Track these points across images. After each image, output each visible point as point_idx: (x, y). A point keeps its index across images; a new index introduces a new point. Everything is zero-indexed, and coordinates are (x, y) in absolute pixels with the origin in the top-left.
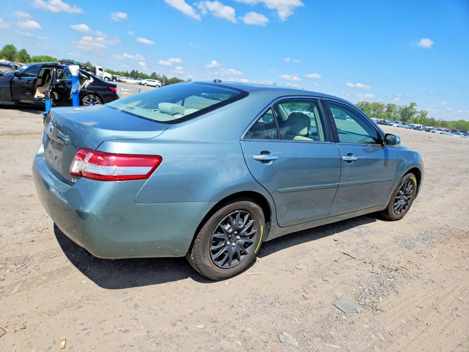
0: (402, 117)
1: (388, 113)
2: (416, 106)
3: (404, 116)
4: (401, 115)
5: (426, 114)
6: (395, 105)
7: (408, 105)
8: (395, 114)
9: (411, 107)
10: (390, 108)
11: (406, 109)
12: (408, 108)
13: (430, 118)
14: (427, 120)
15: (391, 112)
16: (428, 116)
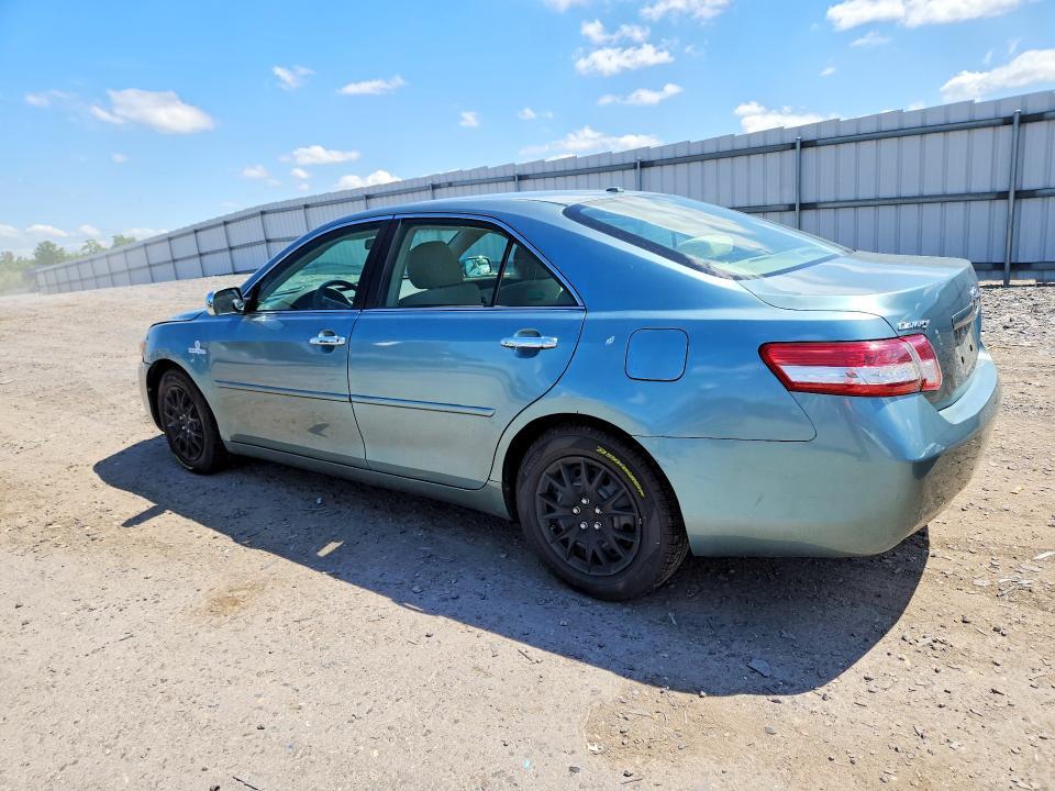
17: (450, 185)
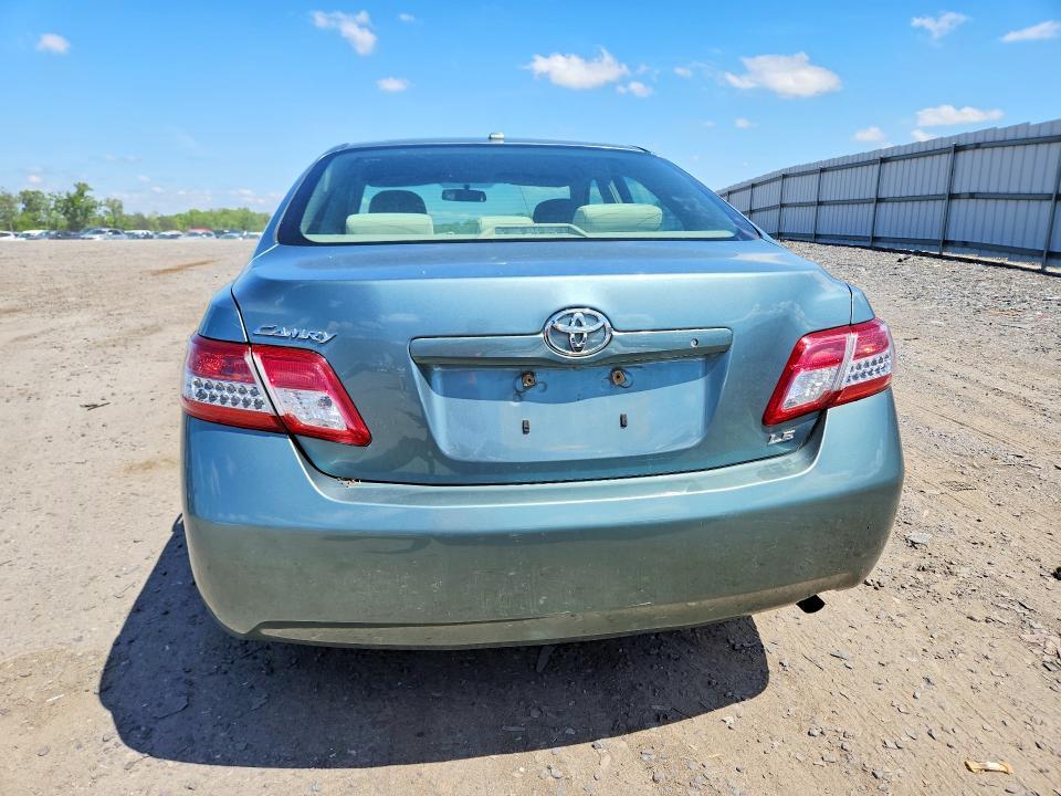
0: (68, 219)
1: (31, 215)
2: (91, 189)
3: (74, 216)
4: (64, 214)
5: (120, 207)
6: (38, 192)
7: (73, 191)
8: (49, 215)
9: (81, 194)
10: (31, 201)
11: (71, 200)
12: (75, 197)
13: (132, 214)
14: (128, 217)
15: (38, 209)
16: (128, 211)
17: (977, 146)
